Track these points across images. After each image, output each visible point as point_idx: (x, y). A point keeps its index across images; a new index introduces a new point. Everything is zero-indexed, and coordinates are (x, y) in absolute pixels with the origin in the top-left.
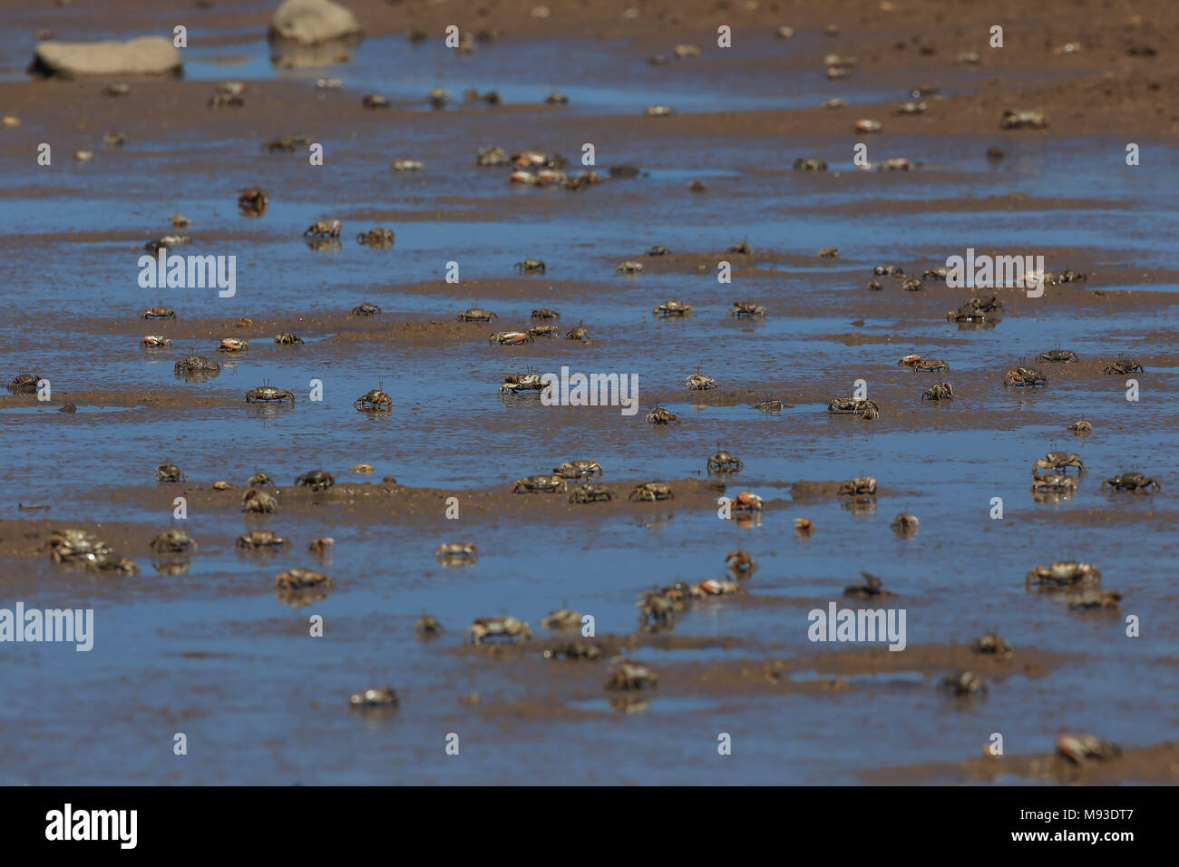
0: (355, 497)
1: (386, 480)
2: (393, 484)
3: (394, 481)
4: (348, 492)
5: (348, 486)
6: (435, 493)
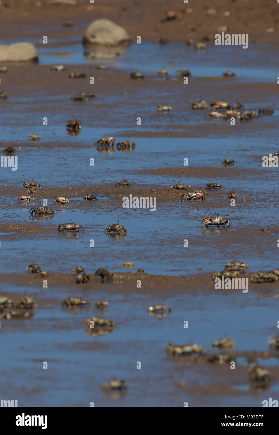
0: (123, 279)
1: (139, 271)
2: (142, 273)
3: (143, 272)
4: (119, 277)
5: (119, 274)
6: (164, 278)
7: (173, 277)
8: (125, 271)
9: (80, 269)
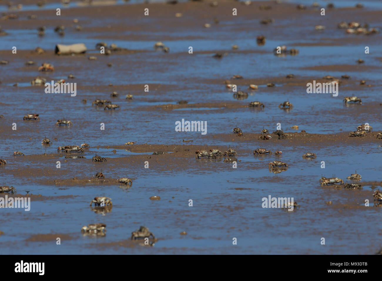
0: (292, 137)
3: (305, 132)
4: (290, 135)
5: (290, 133)
6: (318, 135)
7: (324, 135)
8: (294, 132)
9: (266, 131)
